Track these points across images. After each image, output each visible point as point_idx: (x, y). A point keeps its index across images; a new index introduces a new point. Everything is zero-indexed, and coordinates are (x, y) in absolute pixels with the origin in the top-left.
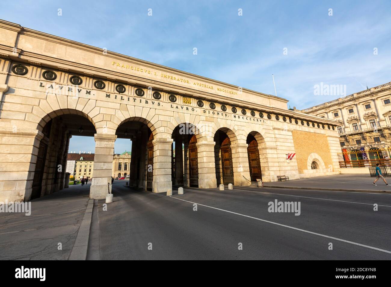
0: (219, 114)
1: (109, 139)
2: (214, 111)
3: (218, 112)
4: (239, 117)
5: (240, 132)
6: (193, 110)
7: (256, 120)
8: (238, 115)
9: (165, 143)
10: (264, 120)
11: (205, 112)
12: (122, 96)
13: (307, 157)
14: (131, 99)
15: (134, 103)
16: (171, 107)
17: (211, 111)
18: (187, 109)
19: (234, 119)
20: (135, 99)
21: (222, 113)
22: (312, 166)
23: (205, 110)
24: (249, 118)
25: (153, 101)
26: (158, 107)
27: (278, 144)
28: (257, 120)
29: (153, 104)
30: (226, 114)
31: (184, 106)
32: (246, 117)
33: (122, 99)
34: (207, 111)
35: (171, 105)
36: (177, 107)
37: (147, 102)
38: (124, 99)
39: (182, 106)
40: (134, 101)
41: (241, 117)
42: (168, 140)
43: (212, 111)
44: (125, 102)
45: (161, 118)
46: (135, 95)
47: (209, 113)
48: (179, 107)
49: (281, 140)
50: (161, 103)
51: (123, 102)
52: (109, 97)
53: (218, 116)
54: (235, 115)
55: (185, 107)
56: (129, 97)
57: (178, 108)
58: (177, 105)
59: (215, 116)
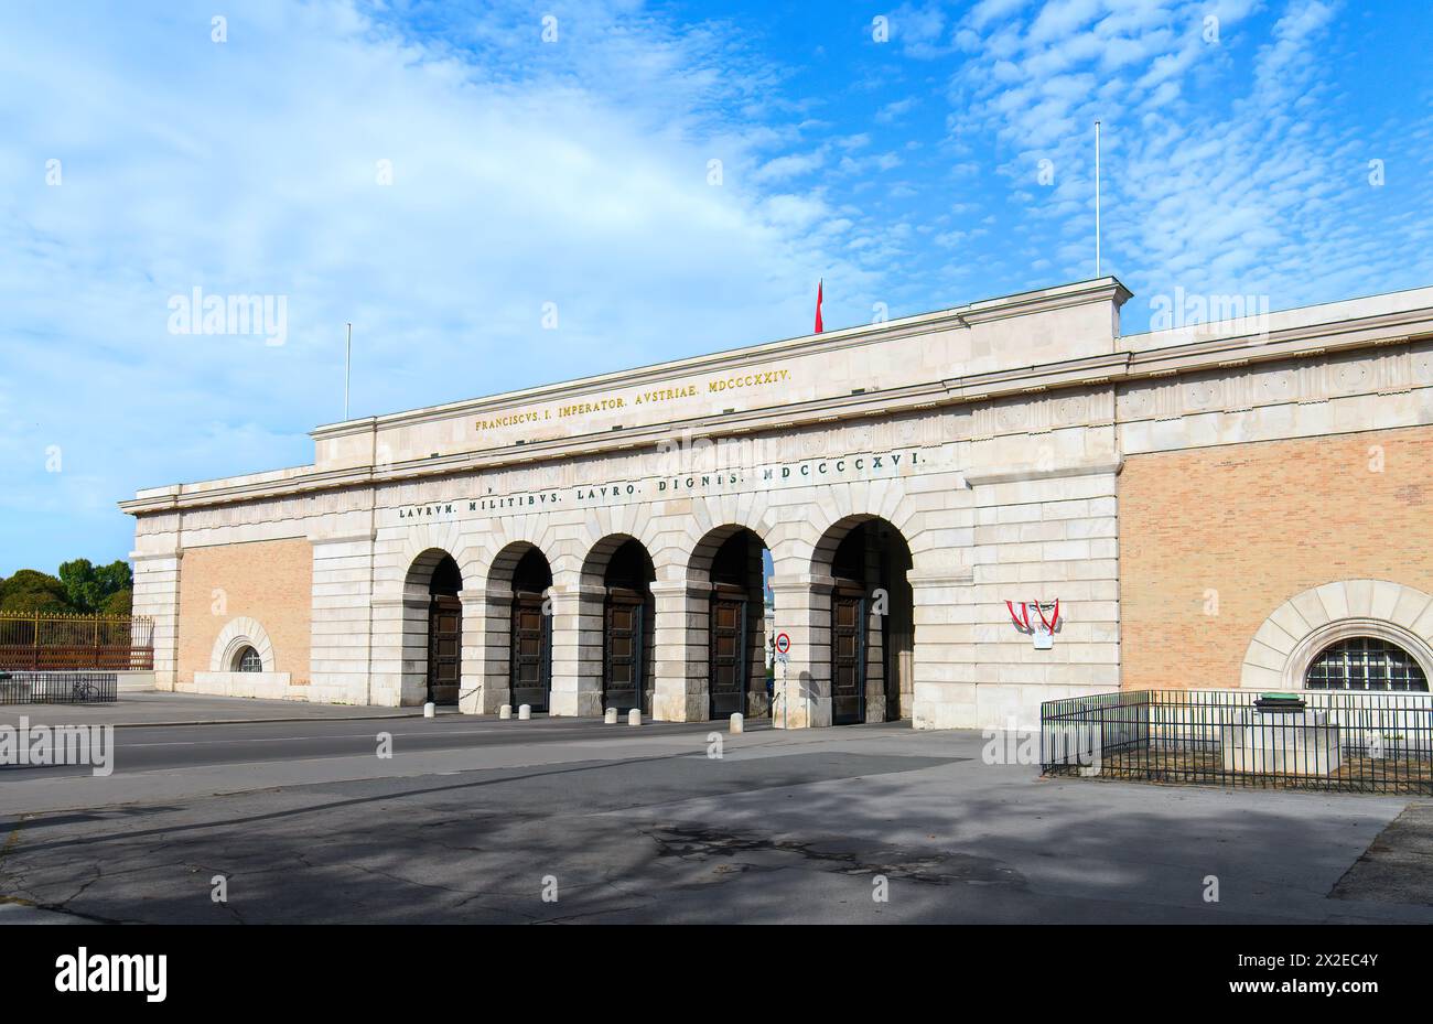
0: (707, 481)
2: (694, 476)
3: (706, 476)
4: (786, 473)
6: (630, 490)
8: (781, 467)
10: (916, 451)
11: (663, 487)
12: (492, 498)
14: (506, 501)
15: (509, 511)
16: (580, 498)
17: (683, 480)
18: (616, 491)
19: (766, 483)
20: (511, 500)
21: (721, 473)
23: (665, 480)
24: (832, 465)
25: (543, 493)
26: (553, 507)
28: (877, 460)
29: (544, 500)
30: (733, 476)
31: (607, 486)
32: (819, 462)
33: (492, 507)
34: (671, 483)
35: (580, 492)
36: (592, 494)
37: (533, 500)
38: (495, 506)
39: (604, 488)
40: (512, 505)
41: (795, 469)
42: (569, 590)
43: (688, 477)
44: (497, 510)
47: (676, 487)
48: (597, 492)
50: (559, 494)
52: (475, 509)
53: (705, 490)
54: (767, 468)
55: (610, 488)
56: (502, 498)
57: (593, 497)
58: (589, 488)
59: (696, 492)
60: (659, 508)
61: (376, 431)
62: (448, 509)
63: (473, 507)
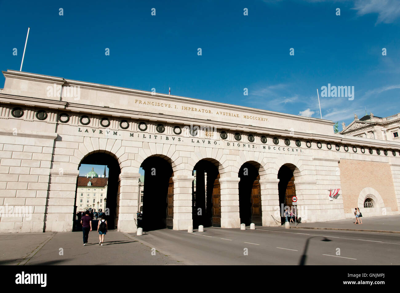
0: (245, 146)
1: (133, 178)
2: (240, 143)
3: (244, 144)
4: (269, 148)
5: (271, 165)
6: (215, 143)
7: (291, 149)
8: (268, 146)
9: (186, 181)
10: (301, 149)
11: (228, 144)
12: (144, 134)
13: (358, 193)
14: (153, 136)
15: (155, 141)
16: (192, 142)
17: (236, 144)
18: (209, 142)
19: (263, 150)
20: (156, 136)
21: (249, 144)
22: (364, 204)
23: (229, 142)
24: (281, 148)
25: (174, 137)
26: (178, 143)
27: (320, 177)
28: (293, 149)
29: (174, 139)
30: (253, 145)
31: (205, 140)
32: (279, 147)
33: (144, 137)
34: (231, 144)
35: (192, 140)
36: (198, 141)
37: (167, 138)
38: (146, 137)
39: (204, 140)
40: (156, 138)
41: (272, 148)
42: (188, 178)
43: (238, 143)
44: (147, 139)
45: (182, 154)
46: (157, 132)
47: (234, 146)
48: (200, 141)
49: (324, 173)
50: (182, 139)
51: (145, 140)
52: (133, 136)
53: (244, 148)
54: (264, 146)
55: (207, 141)
56: (150, 135)
57: (199, 143)
58: (197, 139)
59: (241, 148)
60: (227, 151)
61: (63, 86)
62: (115, 133)
63: (132, 135)
